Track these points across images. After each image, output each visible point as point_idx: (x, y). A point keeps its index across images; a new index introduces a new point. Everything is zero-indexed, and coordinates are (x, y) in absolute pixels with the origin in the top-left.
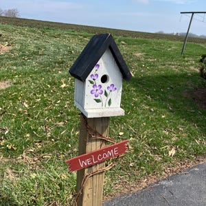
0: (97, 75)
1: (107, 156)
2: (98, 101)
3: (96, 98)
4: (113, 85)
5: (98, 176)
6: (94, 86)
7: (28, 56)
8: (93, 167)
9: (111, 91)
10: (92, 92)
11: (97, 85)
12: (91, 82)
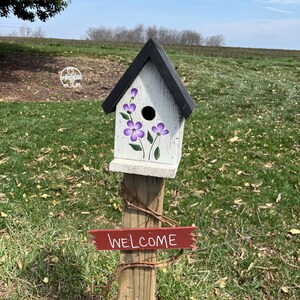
0: (134, 106)
1: (156, 243)
2: (136, 148)
3: (134, 143)
4: (161, 125)
5: (142, 272)
6: (130, 123)
7: (203, 95)
8: (134, 255)
9: (159, 134)
10: (125, 132)
11: (135, 122)
12: (125, 117)
